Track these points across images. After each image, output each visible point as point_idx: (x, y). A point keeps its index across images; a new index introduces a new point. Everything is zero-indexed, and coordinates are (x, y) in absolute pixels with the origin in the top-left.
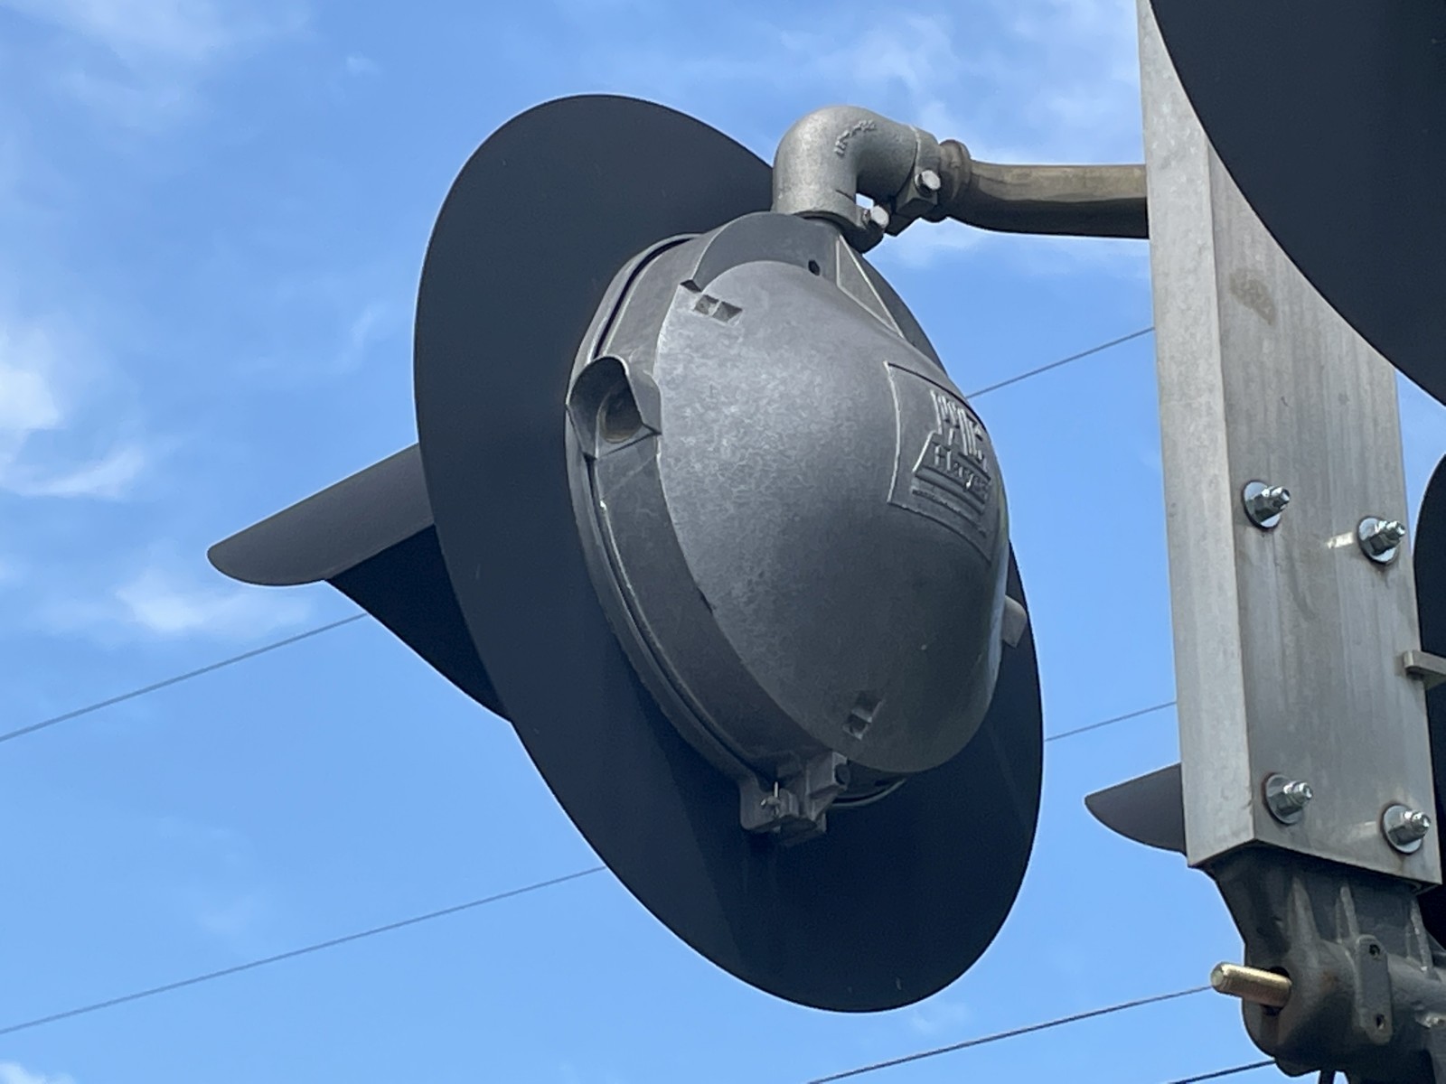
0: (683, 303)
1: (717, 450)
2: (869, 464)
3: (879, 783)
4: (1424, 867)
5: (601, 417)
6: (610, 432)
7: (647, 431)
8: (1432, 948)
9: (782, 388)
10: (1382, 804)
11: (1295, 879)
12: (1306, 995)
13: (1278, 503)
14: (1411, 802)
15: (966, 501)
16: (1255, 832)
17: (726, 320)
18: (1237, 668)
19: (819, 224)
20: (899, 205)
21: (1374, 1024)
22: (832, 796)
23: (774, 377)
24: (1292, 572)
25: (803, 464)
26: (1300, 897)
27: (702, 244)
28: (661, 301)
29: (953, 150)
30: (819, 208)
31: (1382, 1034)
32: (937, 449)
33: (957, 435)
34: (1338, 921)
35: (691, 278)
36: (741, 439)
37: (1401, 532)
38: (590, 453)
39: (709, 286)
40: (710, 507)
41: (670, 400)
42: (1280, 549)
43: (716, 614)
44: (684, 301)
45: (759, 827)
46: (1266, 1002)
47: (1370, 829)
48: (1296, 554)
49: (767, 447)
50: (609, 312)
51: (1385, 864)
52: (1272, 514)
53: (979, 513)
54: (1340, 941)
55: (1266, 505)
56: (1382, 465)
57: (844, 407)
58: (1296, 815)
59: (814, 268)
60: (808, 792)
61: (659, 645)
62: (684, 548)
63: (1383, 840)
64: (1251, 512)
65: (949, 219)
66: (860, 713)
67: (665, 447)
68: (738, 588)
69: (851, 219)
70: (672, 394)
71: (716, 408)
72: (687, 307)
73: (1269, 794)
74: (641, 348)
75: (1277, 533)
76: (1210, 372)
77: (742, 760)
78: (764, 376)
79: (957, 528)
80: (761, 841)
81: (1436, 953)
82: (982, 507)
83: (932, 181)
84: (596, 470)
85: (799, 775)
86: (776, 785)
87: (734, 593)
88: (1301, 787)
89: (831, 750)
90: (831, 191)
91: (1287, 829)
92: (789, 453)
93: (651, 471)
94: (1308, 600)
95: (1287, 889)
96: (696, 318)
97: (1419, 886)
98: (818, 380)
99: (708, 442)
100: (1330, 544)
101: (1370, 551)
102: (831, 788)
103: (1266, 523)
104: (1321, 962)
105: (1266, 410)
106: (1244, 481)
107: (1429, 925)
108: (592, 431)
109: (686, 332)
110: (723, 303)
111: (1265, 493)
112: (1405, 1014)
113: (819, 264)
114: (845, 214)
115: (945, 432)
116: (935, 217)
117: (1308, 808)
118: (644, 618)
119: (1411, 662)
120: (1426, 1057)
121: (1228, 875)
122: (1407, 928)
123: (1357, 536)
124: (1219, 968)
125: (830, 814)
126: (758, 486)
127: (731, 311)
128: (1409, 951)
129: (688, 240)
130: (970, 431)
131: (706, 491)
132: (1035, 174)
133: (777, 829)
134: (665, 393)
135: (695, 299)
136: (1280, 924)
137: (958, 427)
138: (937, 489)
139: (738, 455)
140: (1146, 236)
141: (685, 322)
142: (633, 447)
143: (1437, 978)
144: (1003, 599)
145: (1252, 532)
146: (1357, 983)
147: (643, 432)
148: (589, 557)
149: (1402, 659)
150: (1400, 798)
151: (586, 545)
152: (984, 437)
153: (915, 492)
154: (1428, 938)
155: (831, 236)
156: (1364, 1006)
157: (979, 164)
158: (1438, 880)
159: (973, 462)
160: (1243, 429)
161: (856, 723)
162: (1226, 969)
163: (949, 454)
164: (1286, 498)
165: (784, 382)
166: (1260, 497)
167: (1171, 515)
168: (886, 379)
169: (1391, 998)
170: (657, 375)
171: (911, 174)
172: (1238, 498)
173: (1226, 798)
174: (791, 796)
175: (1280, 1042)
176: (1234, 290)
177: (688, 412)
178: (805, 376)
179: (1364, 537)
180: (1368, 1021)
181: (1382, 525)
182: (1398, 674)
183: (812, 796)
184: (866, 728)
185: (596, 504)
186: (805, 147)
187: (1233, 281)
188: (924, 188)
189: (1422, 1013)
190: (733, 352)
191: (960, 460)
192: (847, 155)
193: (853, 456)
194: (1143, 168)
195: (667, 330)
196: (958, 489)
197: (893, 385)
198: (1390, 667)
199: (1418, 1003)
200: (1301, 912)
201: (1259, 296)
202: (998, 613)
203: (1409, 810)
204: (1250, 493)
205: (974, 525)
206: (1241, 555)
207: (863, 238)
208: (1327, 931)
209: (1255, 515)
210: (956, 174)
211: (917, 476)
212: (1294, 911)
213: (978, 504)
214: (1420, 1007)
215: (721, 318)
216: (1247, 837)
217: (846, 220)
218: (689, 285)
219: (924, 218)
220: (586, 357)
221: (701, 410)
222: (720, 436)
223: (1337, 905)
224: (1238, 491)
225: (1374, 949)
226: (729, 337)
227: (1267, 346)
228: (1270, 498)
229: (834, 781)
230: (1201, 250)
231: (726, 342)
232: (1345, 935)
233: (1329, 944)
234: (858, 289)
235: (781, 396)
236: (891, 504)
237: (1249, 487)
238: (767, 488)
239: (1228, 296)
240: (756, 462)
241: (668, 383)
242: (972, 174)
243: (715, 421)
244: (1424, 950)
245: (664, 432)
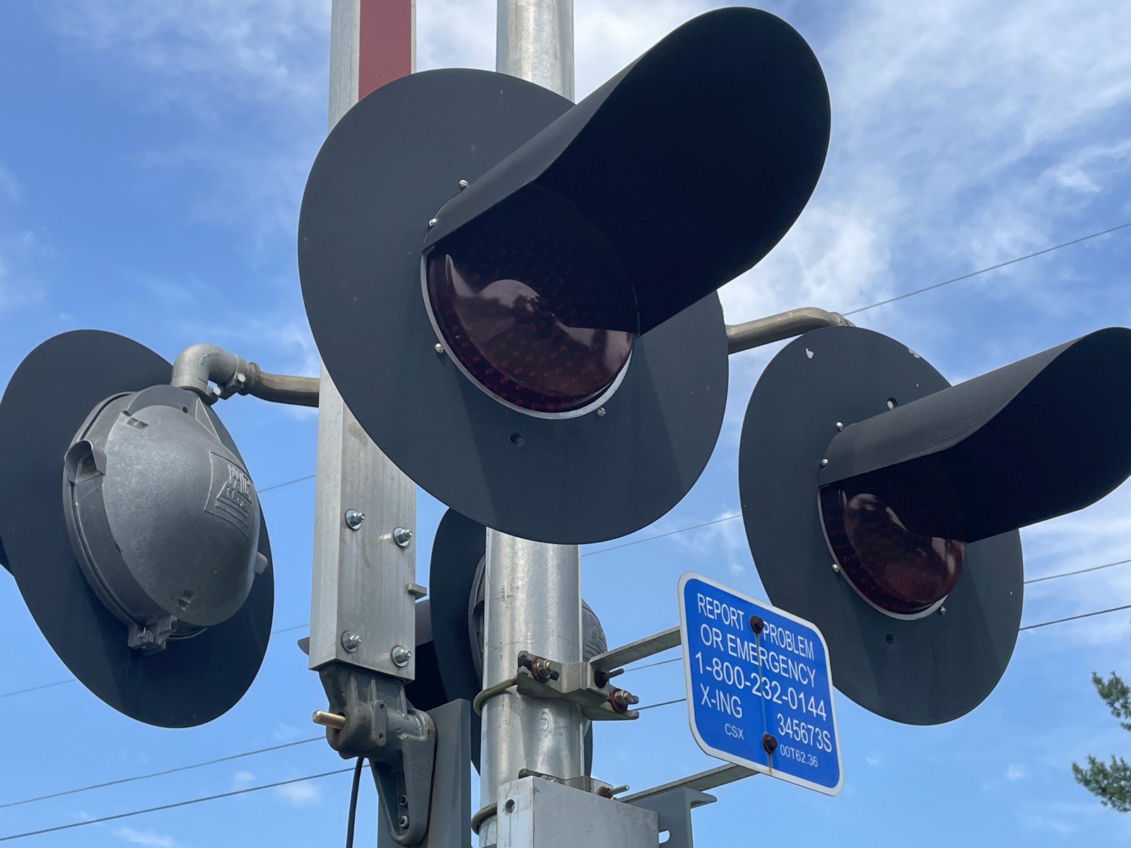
0: (123, 420)
1: (130, 483)
2: (197, 494)
3: (192, 630)
4: (407, 673)
5: (80, 466)
6: (82, 473)
7: (98, 473)
8: (408, 706)
9: (162, 459)
10: (392, 646)
11: (352, 676)
12: (351, 725)
13: (359, 520)
14: (405, 646)
15: (240, 512)
16: (336, 656)
17: (140, 429)
18: (336, 587)
19: (189, 392)
20: (227, 387)
21: (378, 737)
22: (168, 635)
23: (159, 455)
24: (364, 548)
25: (167, 492)
26: (353, 684)
27: (135, 396)
28: (113, 418)
29: (253, 367)
30: (190, 385)
31: (382, 742)
32: (228, 489)
33: (238, 484)
34: (369, 694)
35: (127, 410)
36: (141, 480)
37: (411, 534)
38: (73, 481)
39: (135, 414)
40: (124, 508)
41: (111, 461)
42: (359, 538)
43: (123, 553)
44: (122, 420)
45: (135, 647)
46: (335, 727)
47: (387, 656)
48: (367, 541)
49: (152, 483)
50: (90, 421)
51: (391, 671)
52: (357, 524)
53: (245, 517)
54: (368, 702)
55: (355, 520)
56: (407, 507)
57: (188, 469)
58: (355, 649)
59: (185, 410)
60: (158, 632)
61: (96, 566)
62: (111, 525)
63: (392, 662)
64: (349, 522)
65: (249, 395)
66: (185, 599)
67: (107, 480)
68: (134, 543)
69: (204, 391)
70: (113, 458)
71: (131, 466)
72: (124, 422)
73: (344, 640)
74: (101, 438)
75: (359, 532)
76: (337, 463)
77: (130, 617)
78: (154, 454)
79: (234, 523)
80: (137, 653)
81: (410, 709)
82: (246, 515)
83: (242, 378)
84: (75, 489)
85: (156, 625)
86: (145, 629)
87: (132, 545)
88: (358, 637)
89: (170, 614)
90: (196, 378)
91: (350, 654)
92: (164, 487)
93: (99, 491)
94: (370, 560)
95: (348, 681)
96: (128, 428)
97: (405, 681)
98: (178, 457)
99: (127, 480)
100: (381, 537)
101: (398, 542)
102: (169, 631)
103: (354, 528)
104: (358, 711)
105: (359, 481)
106: (347, 509)
107: (407, 696)
108: (75, 472)
109: (121, 433)
110: (140, 422)
111: (355, 515)
112: (392, 735)
113: (188, 409)
114: (201, 389)
115: (233, 482)
116: (243, 393)
117: (360, 646)
118: (91, 554)
119: (410, 588)
120: (400, 752)
121: (325, 673)
122: (399, 697)
123: (393, 535)
124: (316, 712)
125: (168, 642)
126: (146, 500)
127: (143, 425)
128: (398, 707)
129: (126, 395)
130: (245, 483)
131: (123, 501)
132: (287, 379)
133: (144, 647)
134: (109, 458)
135: (128, 418)
136: (343, 694)
137: (239, 480)
138: (226, 506)
139: (139, 486)
140: (318, 406)
141: (122, 428)
142: (92, 480)
143: (408, 719)
144: (255, 553)
145: (348, 530)
146: (373, 722)
147: (98, 474)
148: (68, 525)
149: (407, 586)
150: (400, 644)
151: (67, 520)
152: (251, 485)
153: (217, 507)
154: (407, 702)
155: (194, 397)
156: (375, 730)
157: (262, 372)
158: (413, 678)
159: (244, 496)
160: (349, 488)
161: (183, 603)
162: (319, 713)
163: (233, 492)
164: (363, 517)
165: (162, 456)
166: (353, 516)
167: (316, 522)
168: (208, 459)
169: (387, 726)
170: (106, 450)
171: (234, 374)
172: (343, 517)
173: (326, 641)
174: (150, 633)
175: (339, 745)
176: (350, 431)
177: (118, 467)
178: (173, 455)
179: (396, 536)
180: (377, 736)
181: (404, 531)
182: (405, 592)
183: (160, 634)
184: (187, 605)
185: (74, 503)
186: (187, 359)
187: (350, 427)
188: (238, 381)
189: (400, 734)
190: (142, 442)
191: (238, 494)
192: (205, 364)
193: (190, 490)
194: (319, 379)
195: (113, 431)
196: (237, 507)
197: (211, 461)
198: (402, 590)
199: (399, 729)
200: (353, 689)
201: (360, 434)
202: (253, 560)
203: (403, 648)
204: (348, 515)
205: (242, 522)
206: (342, 540)
207: (209, 400)
208: (363, 698)
209: (350, 524)
210: (253, 376)
211: (218, 500)
212: (350, 690)
213: (245, 513)
214: (400, 731)
215: (139, 428)
216: (333, 657)
217: (202, 392)
218: (126, 413)
219: (239, 393)
220: (77, 439)
221: (124, 466)
222: (132, 478)
223: (369, 687)
224: (344, 514)
225: (382, 706)
226: (141, 436)
227: (362, 455)
228: (357, 517)
229: (170, 628)
230: (338, 413)
231: (139, 438)
232: (371, 700)
233: (364, 704)
234: (204, 421)
235: (161, 462)
236: (205, 511)
237: (348, 513)
238: (151, 501)
239: (348, 434)
240: (146, 490)
241: (110, 454)
242: (260, 377)
243: (130, 471)
244: (404, 707)
245: (107, 474)
